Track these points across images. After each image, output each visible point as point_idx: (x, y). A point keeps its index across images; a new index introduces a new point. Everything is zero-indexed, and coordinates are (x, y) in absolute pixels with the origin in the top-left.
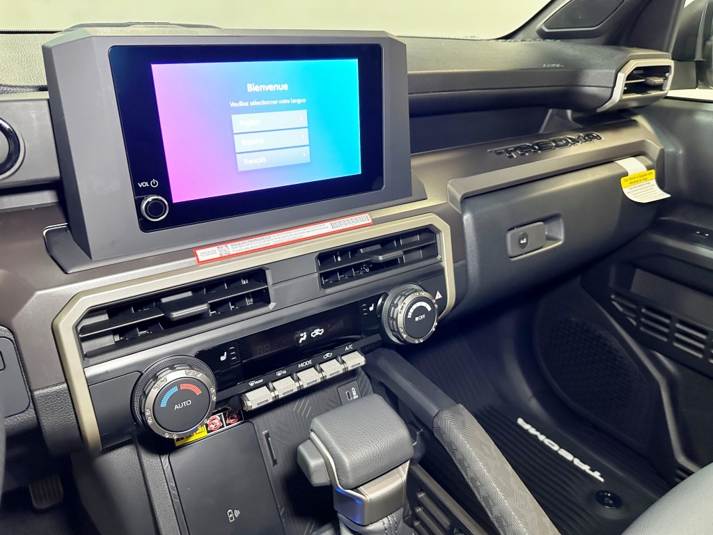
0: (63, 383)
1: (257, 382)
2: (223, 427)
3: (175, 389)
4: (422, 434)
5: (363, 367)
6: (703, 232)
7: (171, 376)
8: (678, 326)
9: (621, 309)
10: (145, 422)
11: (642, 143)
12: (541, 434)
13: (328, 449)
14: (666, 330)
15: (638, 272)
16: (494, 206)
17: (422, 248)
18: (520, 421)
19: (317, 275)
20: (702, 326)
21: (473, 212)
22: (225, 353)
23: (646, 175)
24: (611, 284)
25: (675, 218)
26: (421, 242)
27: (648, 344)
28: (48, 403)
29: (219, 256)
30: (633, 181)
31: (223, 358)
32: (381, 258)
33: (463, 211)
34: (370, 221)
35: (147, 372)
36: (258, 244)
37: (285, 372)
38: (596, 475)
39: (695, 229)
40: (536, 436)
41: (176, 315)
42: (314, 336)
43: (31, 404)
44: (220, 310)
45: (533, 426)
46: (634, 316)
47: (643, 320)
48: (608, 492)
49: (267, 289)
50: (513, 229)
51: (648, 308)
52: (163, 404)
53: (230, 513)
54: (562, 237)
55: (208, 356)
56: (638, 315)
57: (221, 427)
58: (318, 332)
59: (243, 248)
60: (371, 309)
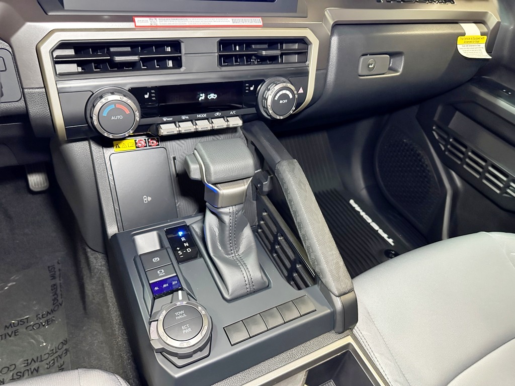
0: (42, 88)
1: (168, 119)
2: (146, 146)
3: (113, 106)
4: (271, 178)
5: (241, 127)
6: (508, 90)
7: (111, 98)
8: (470, 154)
9: (437, 137)
10: (92, 123)
11: (485, 13)
12: (363, 211)
13: (202, 159)
14: (461, 156)
15: (457, 113)
16: (357, 35)
17: (298, 53)
18: (352, 202)
19: (217, 54)
20: (485, 156)
21: (339, 35)
22: (148, 93)
23: (479, 38)
24: (436, 119)
25: (494, 78)
26: (298, 49)
27: (449, 165)
28: (33, 98)
29: (149, 25)
30: (467, 40)
31: (146, 96)
32: (264, 53)
33: (332, 34)
34: (261, 24)
35: (97, 92)
36: (178, 22)
37: (187, 118)
38: (390, 241)
39: (503, 88)
40: (359, 212)
41: (118, 59)
42: (210, 98)
43: (23, 97)
44: (148, 64)
45: (359, 206)
46: (444, 143)
47: (449, 146)
48: (393, 251)
49: (181, 57)
50: (367, 55)
51: (455, 140)
52: (105, 114)
53: (145, 198)
54: (401, 70)
55: (137, 92)
56: (447, 142)
57: (145, 147)
58: (212, 96)
59: (167, 23)
60: (252, 89)
